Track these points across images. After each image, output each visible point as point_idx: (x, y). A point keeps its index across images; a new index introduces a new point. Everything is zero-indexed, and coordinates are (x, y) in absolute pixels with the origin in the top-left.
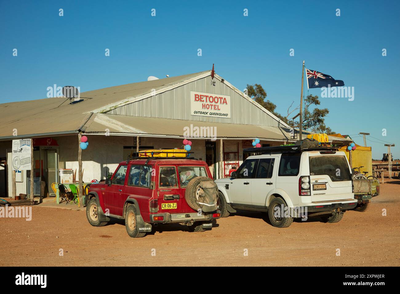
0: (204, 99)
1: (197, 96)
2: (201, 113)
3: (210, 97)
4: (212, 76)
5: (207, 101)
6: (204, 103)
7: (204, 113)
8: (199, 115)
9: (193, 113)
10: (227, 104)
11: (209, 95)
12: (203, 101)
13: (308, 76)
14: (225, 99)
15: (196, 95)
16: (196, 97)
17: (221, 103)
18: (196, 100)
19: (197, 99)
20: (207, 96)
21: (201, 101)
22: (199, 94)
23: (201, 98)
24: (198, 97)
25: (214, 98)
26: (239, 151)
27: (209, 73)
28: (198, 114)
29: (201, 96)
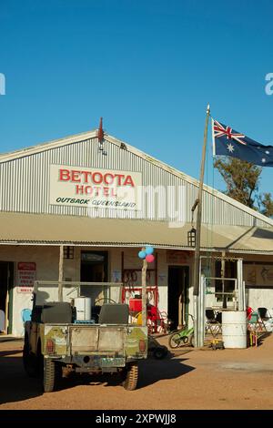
0: (82, 177)
1: (64, 173)
2: (73, 201)
3: (96, 173)
4: (101, 137)
5: (86, 181)
6: (80, 185)
7: (78, 201)
8: (69, 203)
9: (53, 201)
10: (133, 185)
11: (93, 171)
12: (79, 181)
13: (215, 132)
14: (129, 177)
15: (61, 171)
16: (62, 175)
17: (119, 184)
18: (61, 179)
19: (65, 178)
20: (86, 173)
21: (73, 180)
22: (70, 169)
23: (73, 176)
24: (67, 175)
25: (103, 175)
26: (158, 268)
27: (94, 134)
28: (65, 203)
29: (73, 172)
